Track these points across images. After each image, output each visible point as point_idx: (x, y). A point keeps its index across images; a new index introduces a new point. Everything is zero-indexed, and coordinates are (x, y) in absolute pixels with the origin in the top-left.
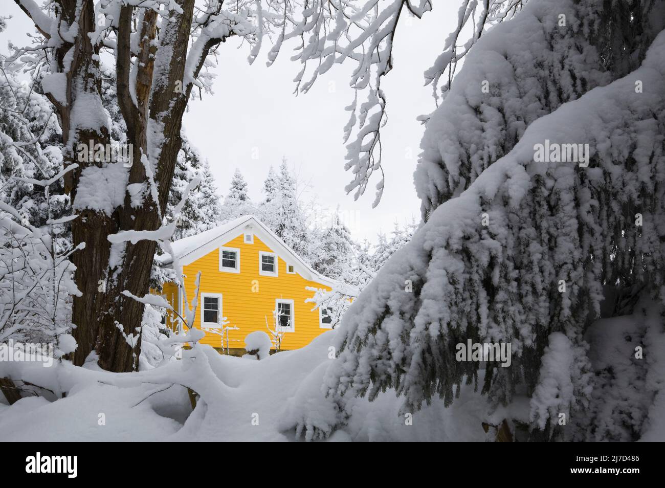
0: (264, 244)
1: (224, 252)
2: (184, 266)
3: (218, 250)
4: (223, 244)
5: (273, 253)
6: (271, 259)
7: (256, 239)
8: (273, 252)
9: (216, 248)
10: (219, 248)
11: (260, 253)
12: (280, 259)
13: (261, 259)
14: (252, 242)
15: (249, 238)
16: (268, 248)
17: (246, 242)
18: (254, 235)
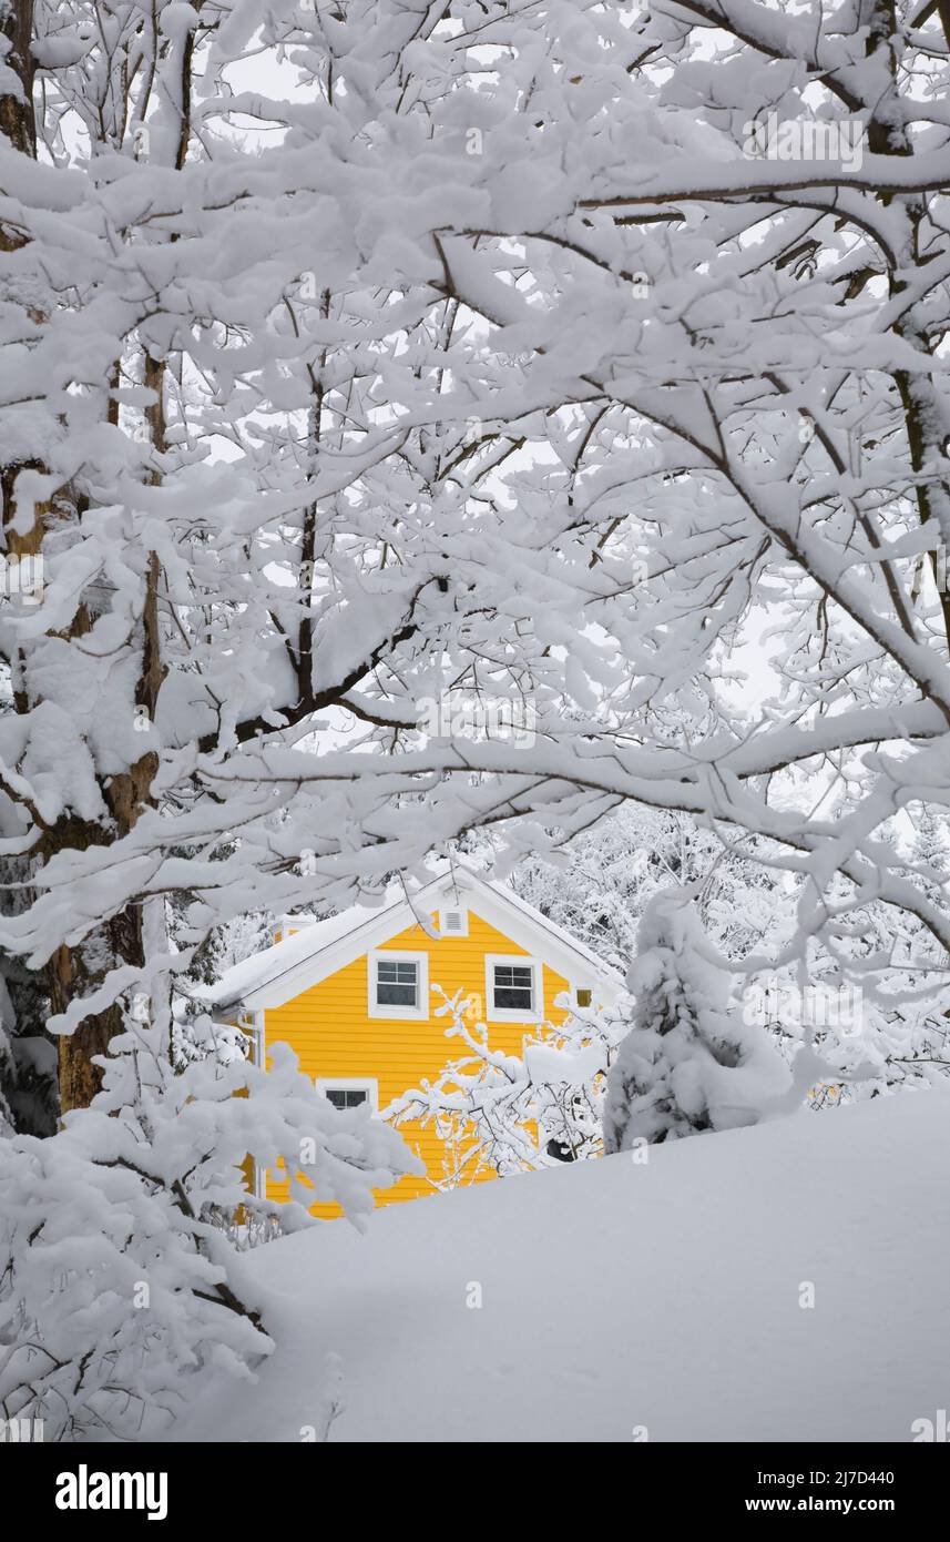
0: (500, 934)
1: (382, 966)
2: (266, 1011)
3: (363, 960)
4: (378, 944)
5: (526, 958)
6: (523, 975)
7: (475, 921)
8: (526, 954)
9: (359, 955)
10: (366, 956)
11: (486, 960)
12: (548, 972)
13: (490, 977)
14: (463, 932)
15: (454, 921)
16: (511, 943)
17: (445, 931)
18: (469, 912)
